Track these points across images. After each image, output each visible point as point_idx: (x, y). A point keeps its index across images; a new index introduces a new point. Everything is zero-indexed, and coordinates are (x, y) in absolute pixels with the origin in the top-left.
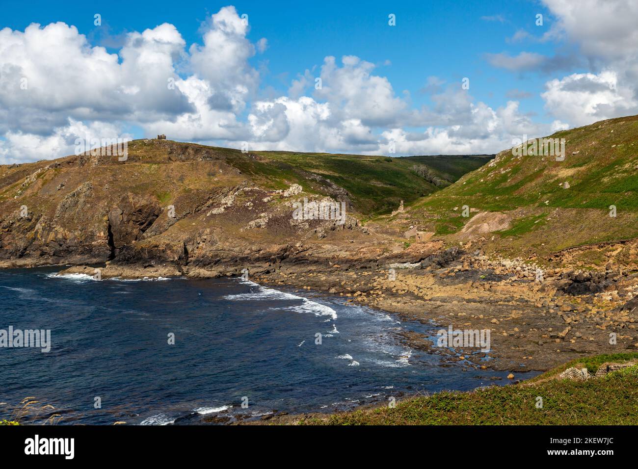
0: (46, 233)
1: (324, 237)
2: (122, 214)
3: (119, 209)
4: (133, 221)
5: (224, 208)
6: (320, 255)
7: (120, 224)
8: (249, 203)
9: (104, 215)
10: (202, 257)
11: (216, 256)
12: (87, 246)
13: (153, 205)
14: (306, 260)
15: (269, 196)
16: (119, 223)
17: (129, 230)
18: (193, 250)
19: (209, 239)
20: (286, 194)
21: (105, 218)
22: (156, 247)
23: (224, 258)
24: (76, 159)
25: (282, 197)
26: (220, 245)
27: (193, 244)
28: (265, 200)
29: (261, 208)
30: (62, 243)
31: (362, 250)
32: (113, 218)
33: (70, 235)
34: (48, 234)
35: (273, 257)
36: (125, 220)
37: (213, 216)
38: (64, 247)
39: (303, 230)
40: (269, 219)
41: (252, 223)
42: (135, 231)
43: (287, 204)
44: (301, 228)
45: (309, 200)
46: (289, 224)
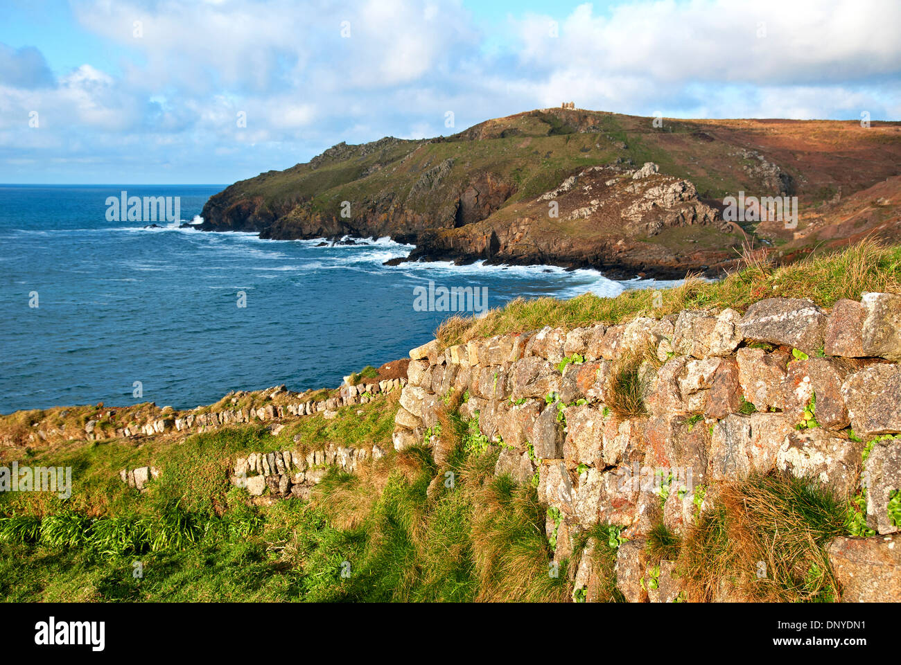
0: (397, 214)
1: (656, 234)
2: (477, 196)
3: (474, 191)
5: (558, 192)
7: (474, 207)
8: (588, 187)
9: (456, 197)
12: (429, 231)
13: (511, 186)
15: (616, 178)
16: (472, 205)
19: (526, 230)
20: (635, 176)
21: (456, 201)
23: (523, 255)
25: (631, 179)
26: (527, 239)
27: (507, 236)
28: (608, 183)
29: (597, 193)
30: (410, 227)
32: (466, 200)
34: (400, 217)
36: (480, 203)
37: (541, 202)
38: (412, 232)
39: (633, 224)
40: (599, 207)
41: (576, 213)
43: (629, 189)
44: (631, 221)
45: (657, 184)
46: (619, 214)
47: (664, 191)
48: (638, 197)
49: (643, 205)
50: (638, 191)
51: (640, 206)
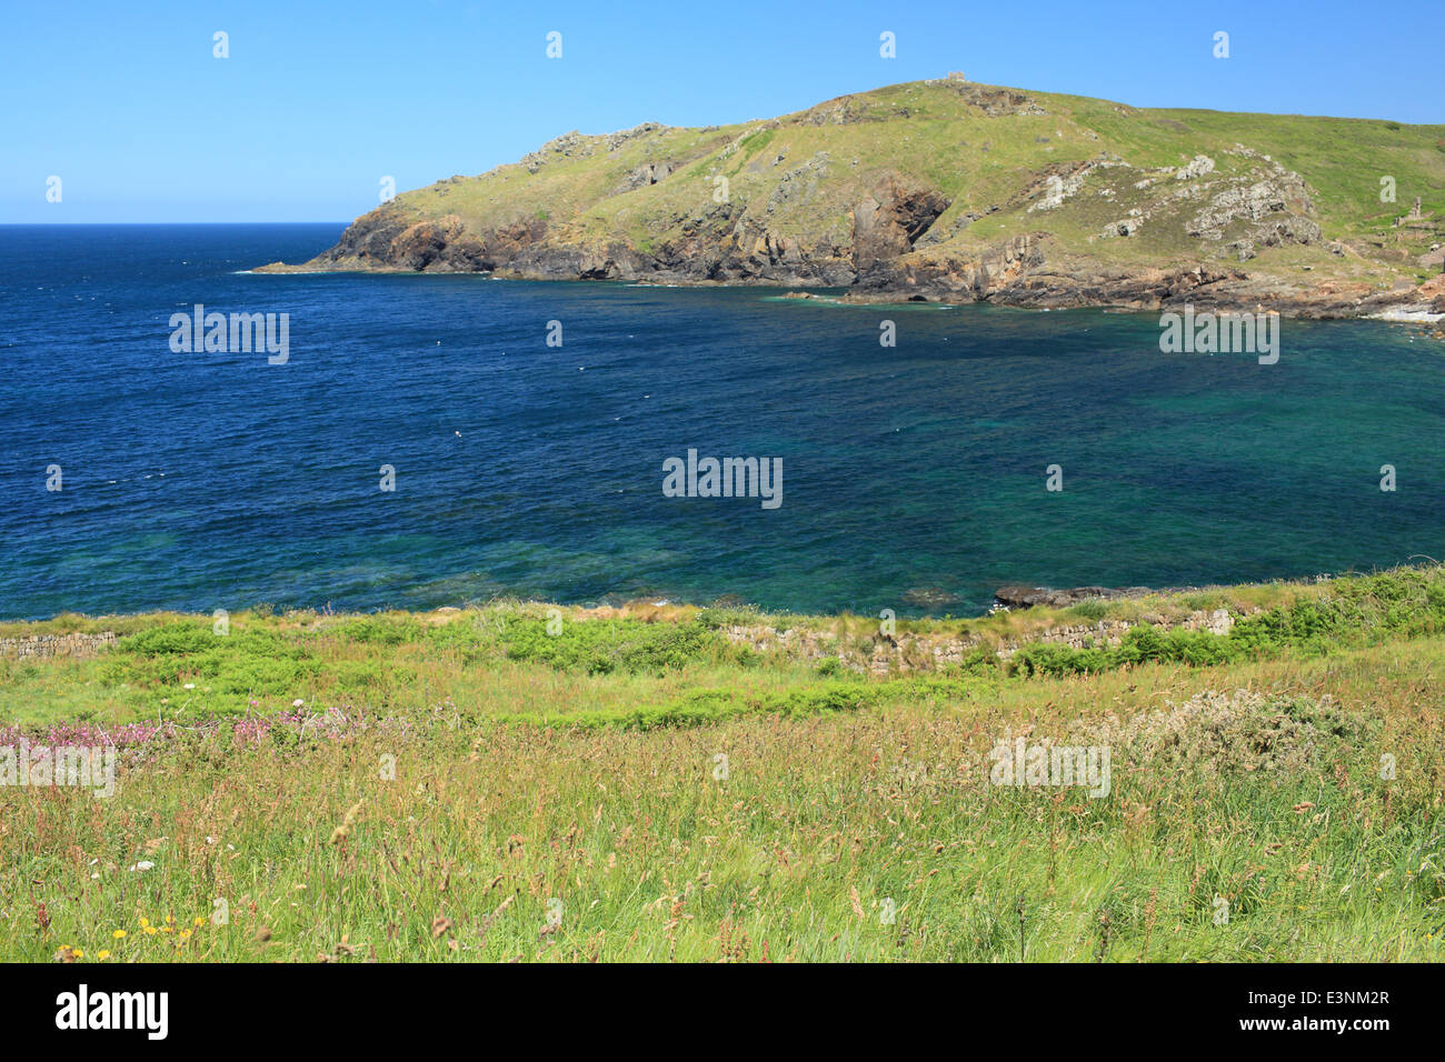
0: (750, 237)
1: (1252, 257)
2: (878, 209)
3: (873, 201)
4: (898, 222)
5: (1061, 199)
6: (1241, 291)
7: (874, 227)
8: (1107, 191)
9: (847, 210)
10: (1014, 286)
11: (1039, 285)
13: (932, 193)
14: (1212, 298)
15: (1148, 178)
16: (873, 224)
17: (890, 238)
18: (998, 274)
19: (1028, 255)
20: (1181, 175)
21: (850, 215)
22: (931, 265)
23: (1053, 290)
24: (807, 115)
25: (1173, 180)
26: (1047, 266)
27: (999, 263)
28: (1140, 185)
29: (1129, 199)
30: (776, 256)
31: (1326, 285)
32: (863, 216)
33: (790, 244)
34: (754, 242)
35: (1147, 291)
36: (883, 219)
37: (1039, 213)
38: (779, 263)
39: (1211, 243)
40: (1145, 219)
41: (1112, 228)
42: (902, 240)
43: (1182, 193)
44: (1206, 240)
45: (1226, 187)
46: (1183, 230)
47: (1243, 196)
48: (1202, 204)
49: (1217, 215)
50: (1198, 197)
51: (1214, 218)
